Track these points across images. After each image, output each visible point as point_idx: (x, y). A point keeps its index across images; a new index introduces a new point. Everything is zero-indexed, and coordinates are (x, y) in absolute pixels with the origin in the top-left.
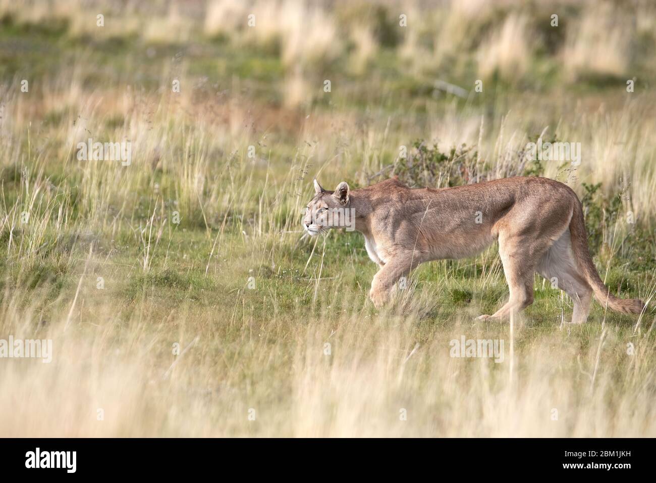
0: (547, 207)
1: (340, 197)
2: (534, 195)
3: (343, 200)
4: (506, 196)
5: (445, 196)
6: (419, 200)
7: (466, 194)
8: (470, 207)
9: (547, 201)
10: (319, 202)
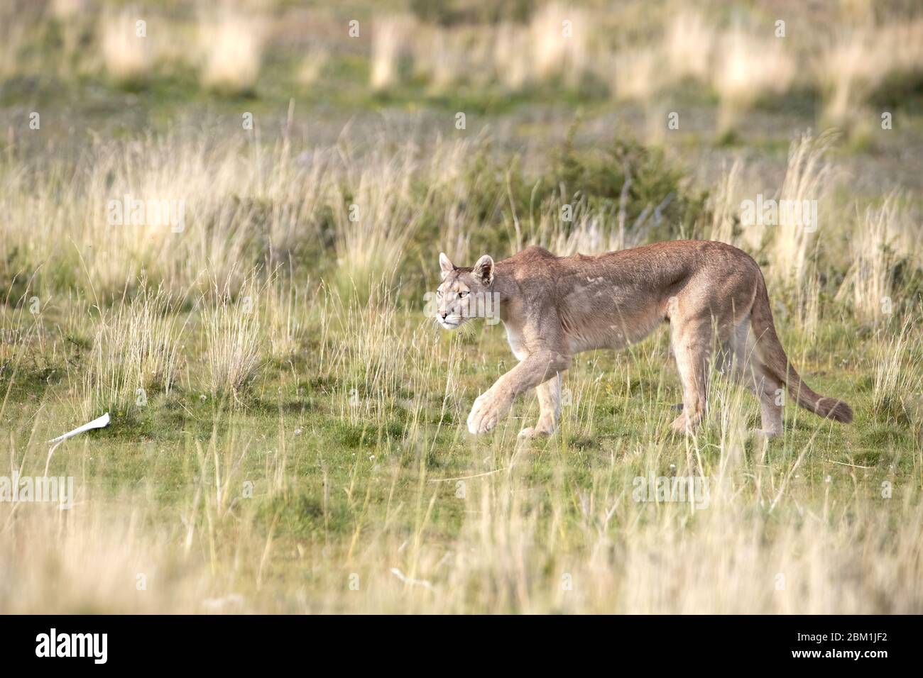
0: (731, 282)
1: (481, 275)
2: (714, 265)
3: (486, 280)
4: (679, 267)
5: (604, 266)
6: (572, 275)
7: (630, 263)
8: (634, 281)
9: (730, 274)
10: (456, 285)
